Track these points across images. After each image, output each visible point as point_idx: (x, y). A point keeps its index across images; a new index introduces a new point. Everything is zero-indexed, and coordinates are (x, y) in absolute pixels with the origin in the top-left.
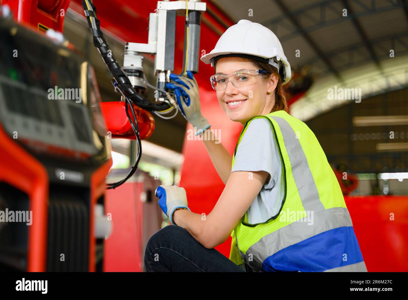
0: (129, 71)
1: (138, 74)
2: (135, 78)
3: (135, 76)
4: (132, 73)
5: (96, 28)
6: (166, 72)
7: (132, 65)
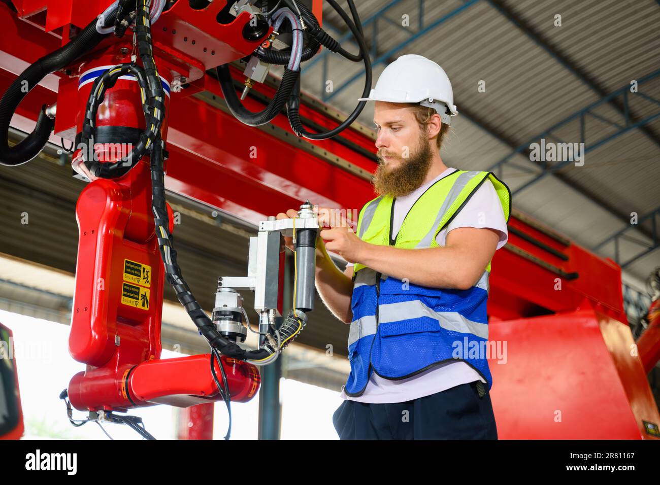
0: (223, 313)
1: (232, 317)
2: (230, 323)
3: (230, 319)
4: (225, 315)
5: (171, 264)
6: (268, 311)
7: (225, 306)
